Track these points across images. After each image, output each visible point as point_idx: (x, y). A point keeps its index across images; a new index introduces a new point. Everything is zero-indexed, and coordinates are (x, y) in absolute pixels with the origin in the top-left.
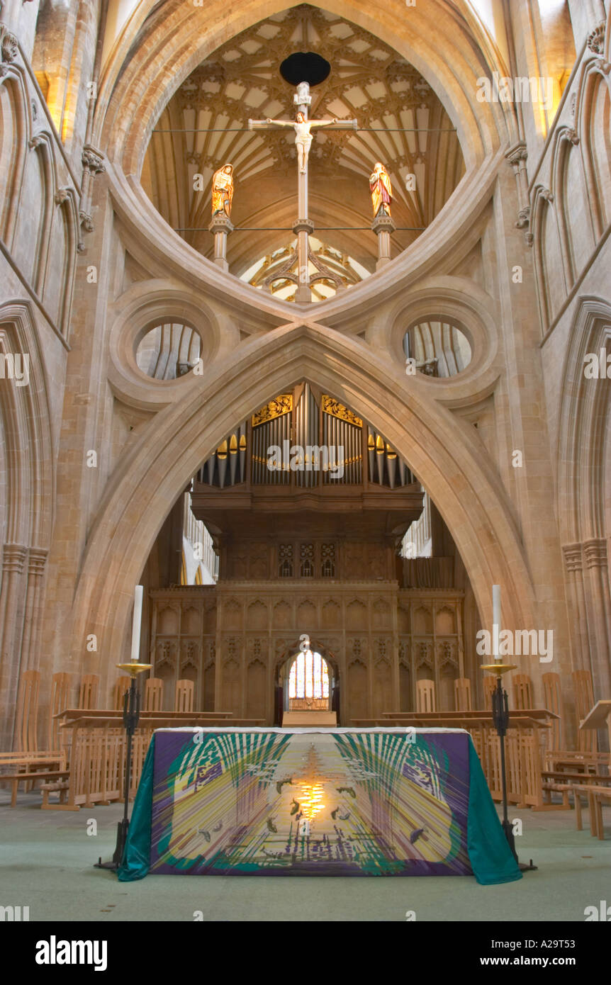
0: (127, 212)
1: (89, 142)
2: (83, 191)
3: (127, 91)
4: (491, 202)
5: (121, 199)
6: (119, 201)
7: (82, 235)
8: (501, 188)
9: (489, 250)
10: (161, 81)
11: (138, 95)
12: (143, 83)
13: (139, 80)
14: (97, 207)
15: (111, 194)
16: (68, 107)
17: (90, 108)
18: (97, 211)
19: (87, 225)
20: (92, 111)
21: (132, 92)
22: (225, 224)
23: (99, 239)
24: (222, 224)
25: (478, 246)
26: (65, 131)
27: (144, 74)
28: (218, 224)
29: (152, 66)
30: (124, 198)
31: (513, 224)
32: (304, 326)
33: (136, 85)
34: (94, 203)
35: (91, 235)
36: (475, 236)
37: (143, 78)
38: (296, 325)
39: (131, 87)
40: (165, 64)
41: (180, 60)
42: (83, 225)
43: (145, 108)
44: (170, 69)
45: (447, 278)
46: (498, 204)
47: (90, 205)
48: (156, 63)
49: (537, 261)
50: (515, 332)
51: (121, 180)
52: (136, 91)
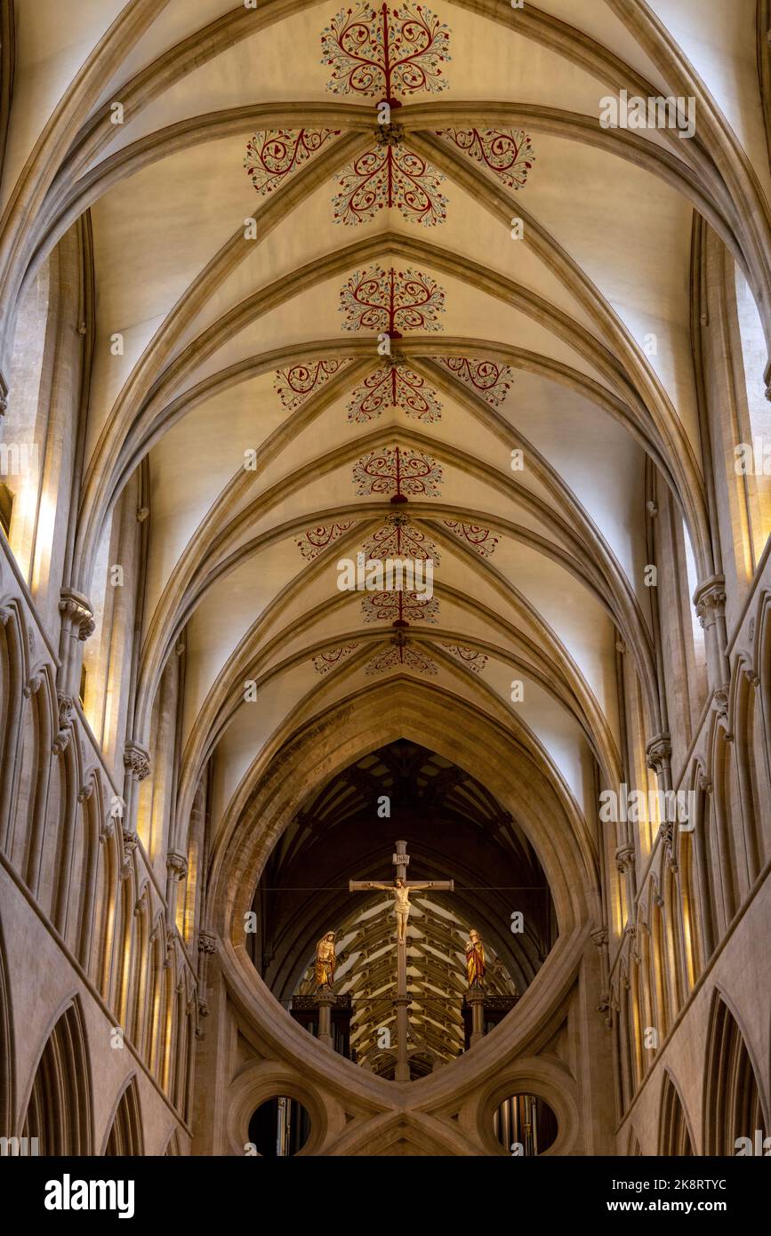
0: (240, 996)
1: (203, 928)
2: (200, 978)
3: (233, 858)
4: (576, 982)
5: (234, 982)
6: (232, 984)
7: (200, 1020)
8: (586, 968)
9: (574, 1031)
10: (264, 842)
11: (243, 861)
12: (248, 848)
13: (244, 846)
14: (212, 990)
15: (223, 975)
16: (188, 906)
17: (202, 890)
18: (212, 994)
19: (204, 1011)
20: (205, 893)
21: (238, 859)
22: (330, 999)
23: (215, 1025)
24: (326, 999)
25: (564, 1024)
26: (187, 932)
27: (249, 839)
28: (323, 999)
29: (256, 830)
30: (237, 980)
31: (595, 1008)
32: (403, 1114)
33: (241, 851)
34: (209, 986)
35: (208, 1020)
36: (561, 1015)
37: (248, 843)
38: (396, 1113)
39: (236, 854)
40: (268, 823)
41: (282, 817)
42: (201, 1011)
43: (250, 873)
44: (273, 828)
45: (534, 1060)
46: (583, 987)
47: (205, 988)
48: (260, 825)
49: (615, 1048)
50: (593, 1119)
51: (232, 957)
52: (242, 858)
